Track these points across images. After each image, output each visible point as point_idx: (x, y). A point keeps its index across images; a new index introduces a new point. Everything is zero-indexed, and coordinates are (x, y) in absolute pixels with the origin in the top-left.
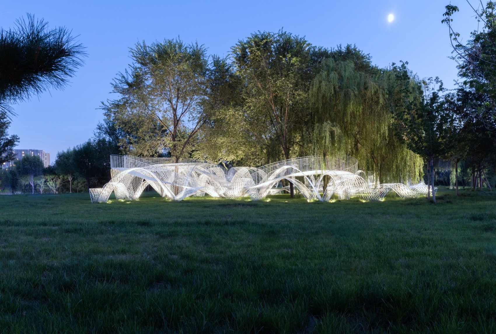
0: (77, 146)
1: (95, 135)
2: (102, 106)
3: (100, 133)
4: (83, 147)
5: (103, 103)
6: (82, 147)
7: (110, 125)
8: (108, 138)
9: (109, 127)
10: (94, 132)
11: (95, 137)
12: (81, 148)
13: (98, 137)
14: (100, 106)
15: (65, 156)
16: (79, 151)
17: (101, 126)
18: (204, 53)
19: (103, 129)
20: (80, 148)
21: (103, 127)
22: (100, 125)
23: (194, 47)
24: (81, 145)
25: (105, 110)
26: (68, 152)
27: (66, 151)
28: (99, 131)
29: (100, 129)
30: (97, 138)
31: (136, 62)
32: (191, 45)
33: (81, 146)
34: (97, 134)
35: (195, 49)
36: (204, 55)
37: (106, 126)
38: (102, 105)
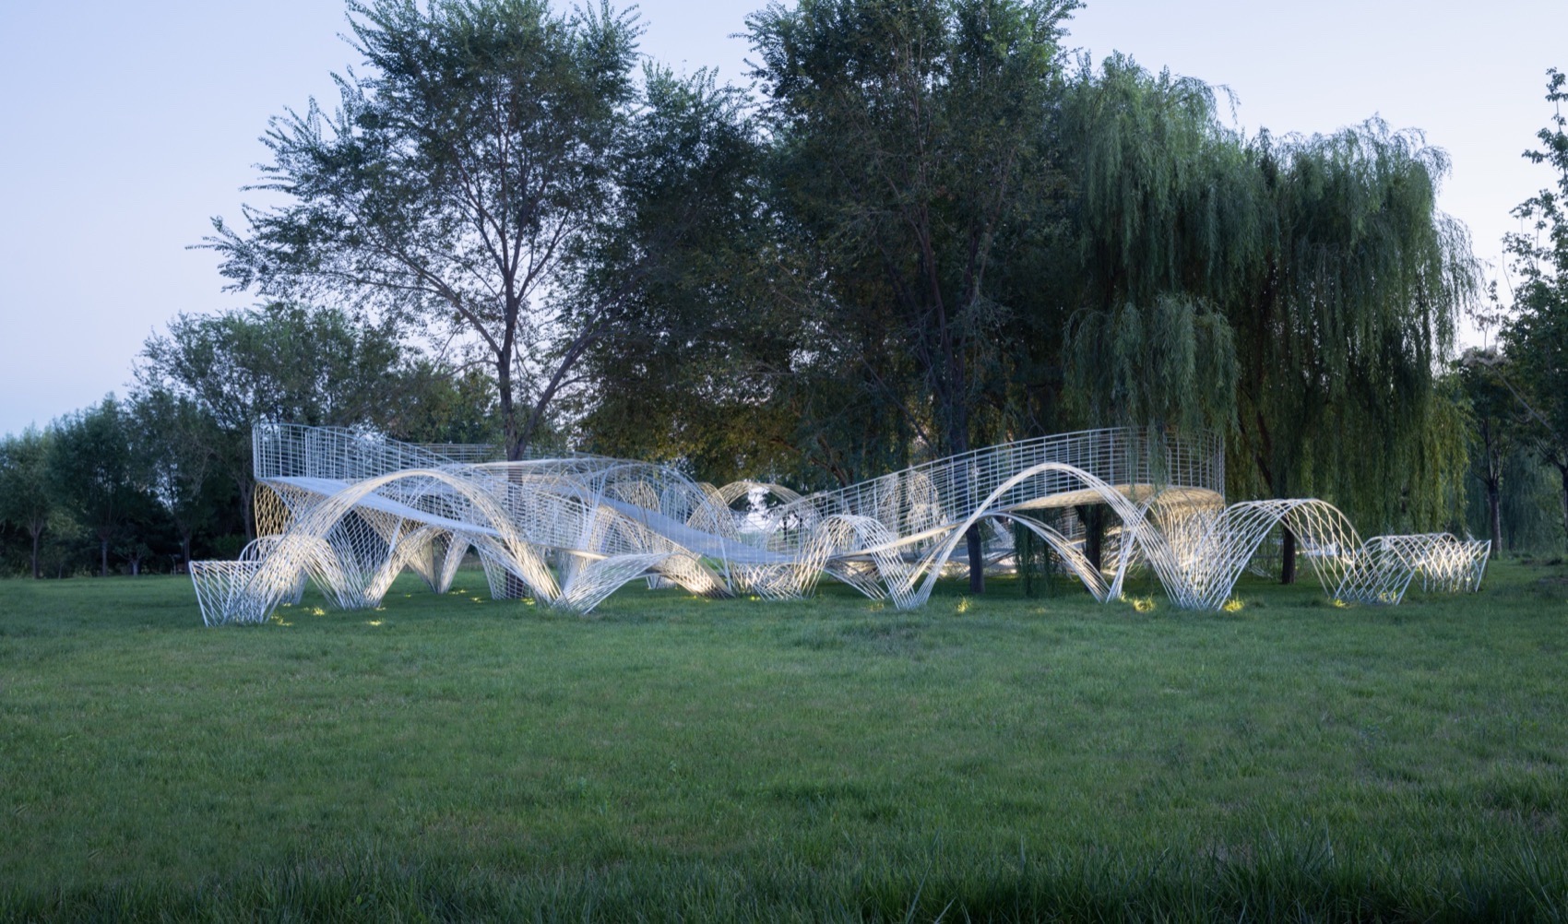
0: (65, 416)
1: (136, 375)
2: (215, 238)
3: (153, 371)
4: (87, 421)
5: (219, 226)
6: (83, 420)
7: (189, 343)
8: (180, 389)
9: (187, 351)
10: (134, 365)
11: (139, 384)
12: (79, 423)
13: (148, 383)
14: (206, 238)
15: (15, 452)
16: (71, 433)
17: (161, 344)
18: (633, 42)
19: (168, 357)
20: (74, 424)
21: (165, 347)
22: (153, 341)
23: (593, 17)
24: (80, 413)
25: (229, 251)
26: (27, 440)
27: (18, 435)
28: (150, 362)
29: (153, 355)
30: (145, 387)
31: (368, 58)
32: (584, 9)
33: (78, 416)
34: (146, 374)
35: (600, 24)
36: (633, 50)
37: (175, 345)
38: (214, 232)
